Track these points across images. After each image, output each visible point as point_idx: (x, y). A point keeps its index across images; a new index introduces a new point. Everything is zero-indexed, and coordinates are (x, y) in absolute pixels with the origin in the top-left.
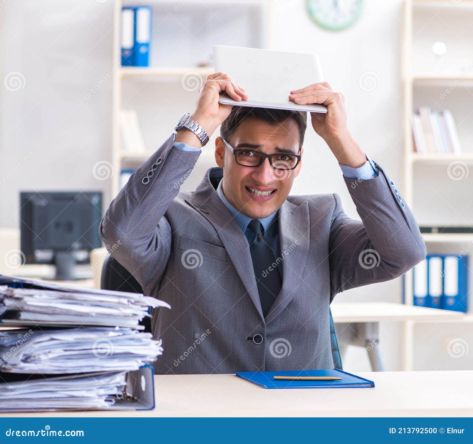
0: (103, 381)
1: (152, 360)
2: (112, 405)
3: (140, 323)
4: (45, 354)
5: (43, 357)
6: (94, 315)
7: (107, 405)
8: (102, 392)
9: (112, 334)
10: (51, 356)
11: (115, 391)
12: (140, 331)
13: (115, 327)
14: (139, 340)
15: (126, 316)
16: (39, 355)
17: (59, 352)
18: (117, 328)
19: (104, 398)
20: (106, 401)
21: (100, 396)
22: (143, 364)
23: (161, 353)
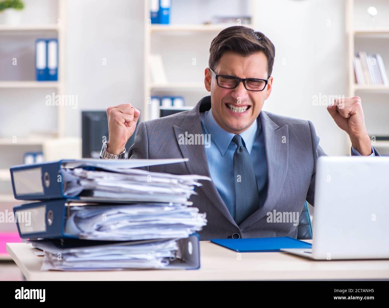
0: (159, 246)
1: (199, 229)
2: (166, 266)
3: (189, 200)
4: (114, 224)
5: (113, 227)
6: (151, 193)
7: (163, 265)
8: (159, 255)
9: (167, 209)
10: (119, 226)
11: (169, 255)
12: (189, 206)
13: (168, 203)
14: (188, 214)
15: (177, 195)
16: (109, 225)
17: (125, 223)
18: (171, 204)
19: (161, 260)
20: (162, 262)
21: (157, 258)
22: (191, 233)
23: (205, 224)
